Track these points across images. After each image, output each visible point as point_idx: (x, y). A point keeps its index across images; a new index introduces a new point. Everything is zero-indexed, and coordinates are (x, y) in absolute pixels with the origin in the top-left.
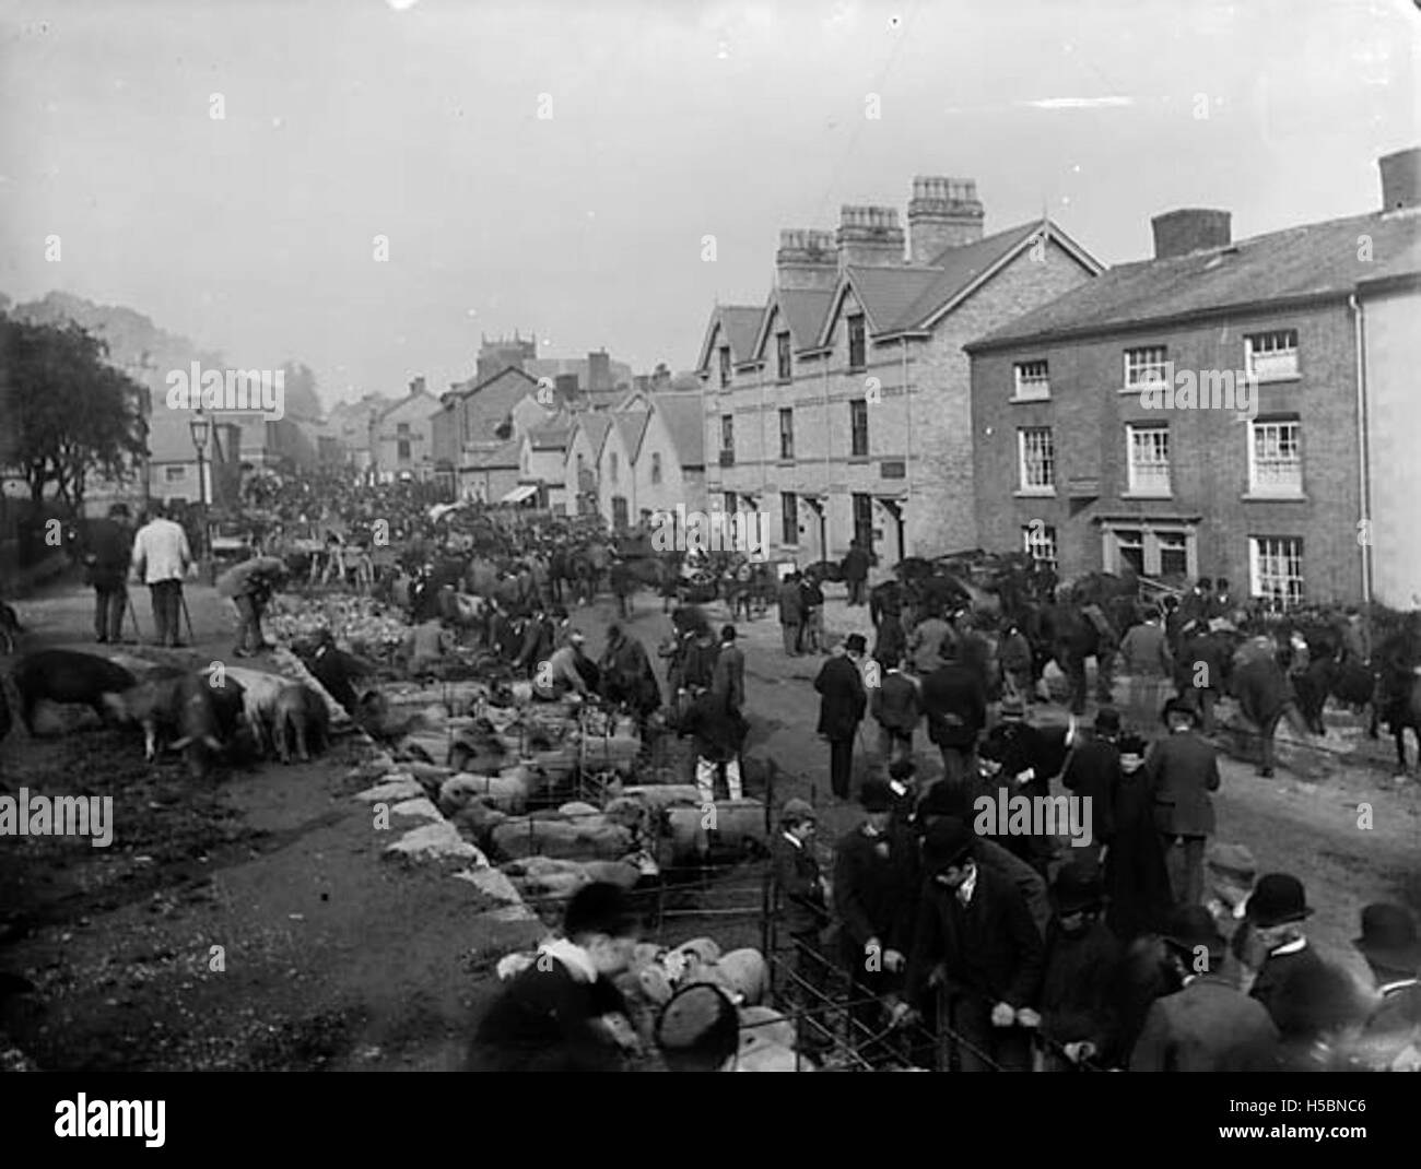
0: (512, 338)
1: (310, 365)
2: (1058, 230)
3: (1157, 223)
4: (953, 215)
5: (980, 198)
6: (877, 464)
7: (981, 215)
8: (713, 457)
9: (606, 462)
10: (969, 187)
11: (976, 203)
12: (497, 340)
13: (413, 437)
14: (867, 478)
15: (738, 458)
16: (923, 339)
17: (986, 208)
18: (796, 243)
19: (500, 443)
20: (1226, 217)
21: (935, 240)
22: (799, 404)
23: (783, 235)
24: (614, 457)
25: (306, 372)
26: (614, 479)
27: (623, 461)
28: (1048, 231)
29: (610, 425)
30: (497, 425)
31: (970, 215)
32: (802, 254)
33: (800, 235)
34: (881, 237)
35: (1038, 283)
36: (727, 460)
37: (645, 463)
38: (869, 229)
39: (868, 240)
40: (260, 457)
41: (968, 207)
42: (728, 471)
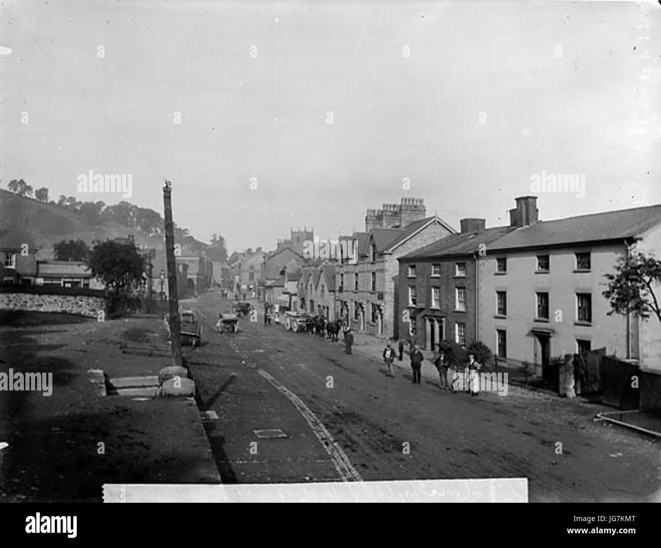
0: (303, 230)
1: (223, 236)
2: (440, 219)
3: (462, 221)
4: (414, 211)
5: (425, 205)
6: (377, 295)
7: (425, 211)
8: (337, 289)
9: (309, 287)
10: (421, 201)
11: (424, 207)
12: (297, 231)
13: (256, 271)
14: (374, 299)
15: (344, 289)
16: (391, 254)
17: (427, 209)
18: (372, 214)
19: (281, 277)
20: (484, 221)
21: (407, 219)
22: (360, 272)
23: (368, 211)
24: (311, 285)
25: (222, 239)
26: (311, 294)
27: (313, 287)
28: (437, 219)
29: (310, 275)
30: (280, 270)
31: (421, 211)
32: (373, 218)
33: (374, 211)
34: (396, 215)
35: (433, 237)
36: (341, 290)
37: (320, 288)
38: (392, 212)
39: (392, 216)
40: (196, 276)
41: (420, 208)
42: (341, 294)
